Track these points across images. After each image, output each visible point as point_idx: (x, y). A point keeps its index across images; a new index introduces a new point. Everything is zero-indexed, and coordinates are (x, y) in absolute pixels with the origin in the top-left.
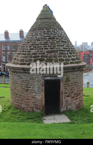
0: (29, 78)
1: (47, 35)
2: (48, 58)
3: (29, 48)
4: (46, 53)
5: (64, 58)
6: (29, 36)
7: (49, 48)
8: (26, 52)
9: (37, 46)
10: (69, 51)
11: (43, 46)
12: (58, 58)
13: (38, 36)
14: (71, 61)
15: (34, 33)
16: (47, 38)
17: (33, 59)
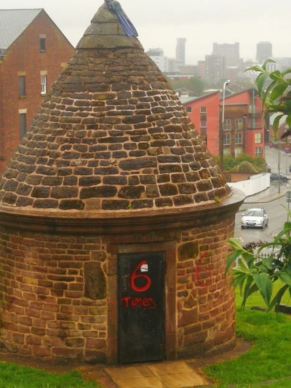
0: (66, 250)
1: (118, 108)
2: (127, 185)
3: (63, 152)
4: (120, 170)
5: (176, 184)
6: (58, 107)
7: (128, 152)
8: (51, 163)
9: (89, 146)
10: (190, 158)
11: (107, 145)
12: (158, 184)
13: (91, 110)
14: (198, 192)
15: (75, 100)
16: (121, 117)
17: (80, 188)
